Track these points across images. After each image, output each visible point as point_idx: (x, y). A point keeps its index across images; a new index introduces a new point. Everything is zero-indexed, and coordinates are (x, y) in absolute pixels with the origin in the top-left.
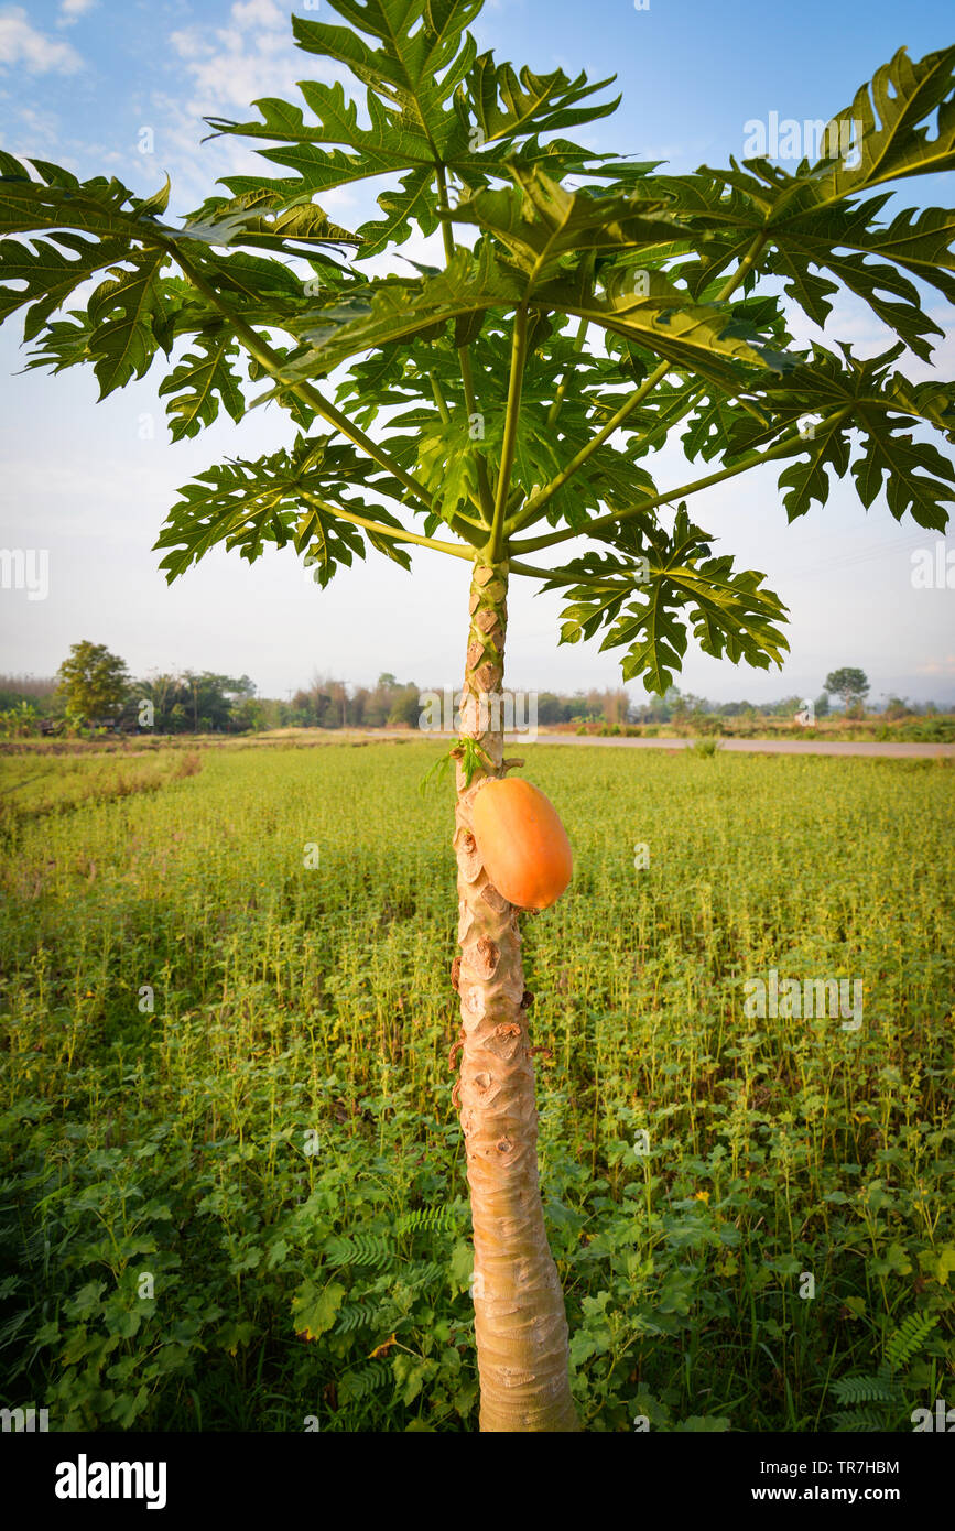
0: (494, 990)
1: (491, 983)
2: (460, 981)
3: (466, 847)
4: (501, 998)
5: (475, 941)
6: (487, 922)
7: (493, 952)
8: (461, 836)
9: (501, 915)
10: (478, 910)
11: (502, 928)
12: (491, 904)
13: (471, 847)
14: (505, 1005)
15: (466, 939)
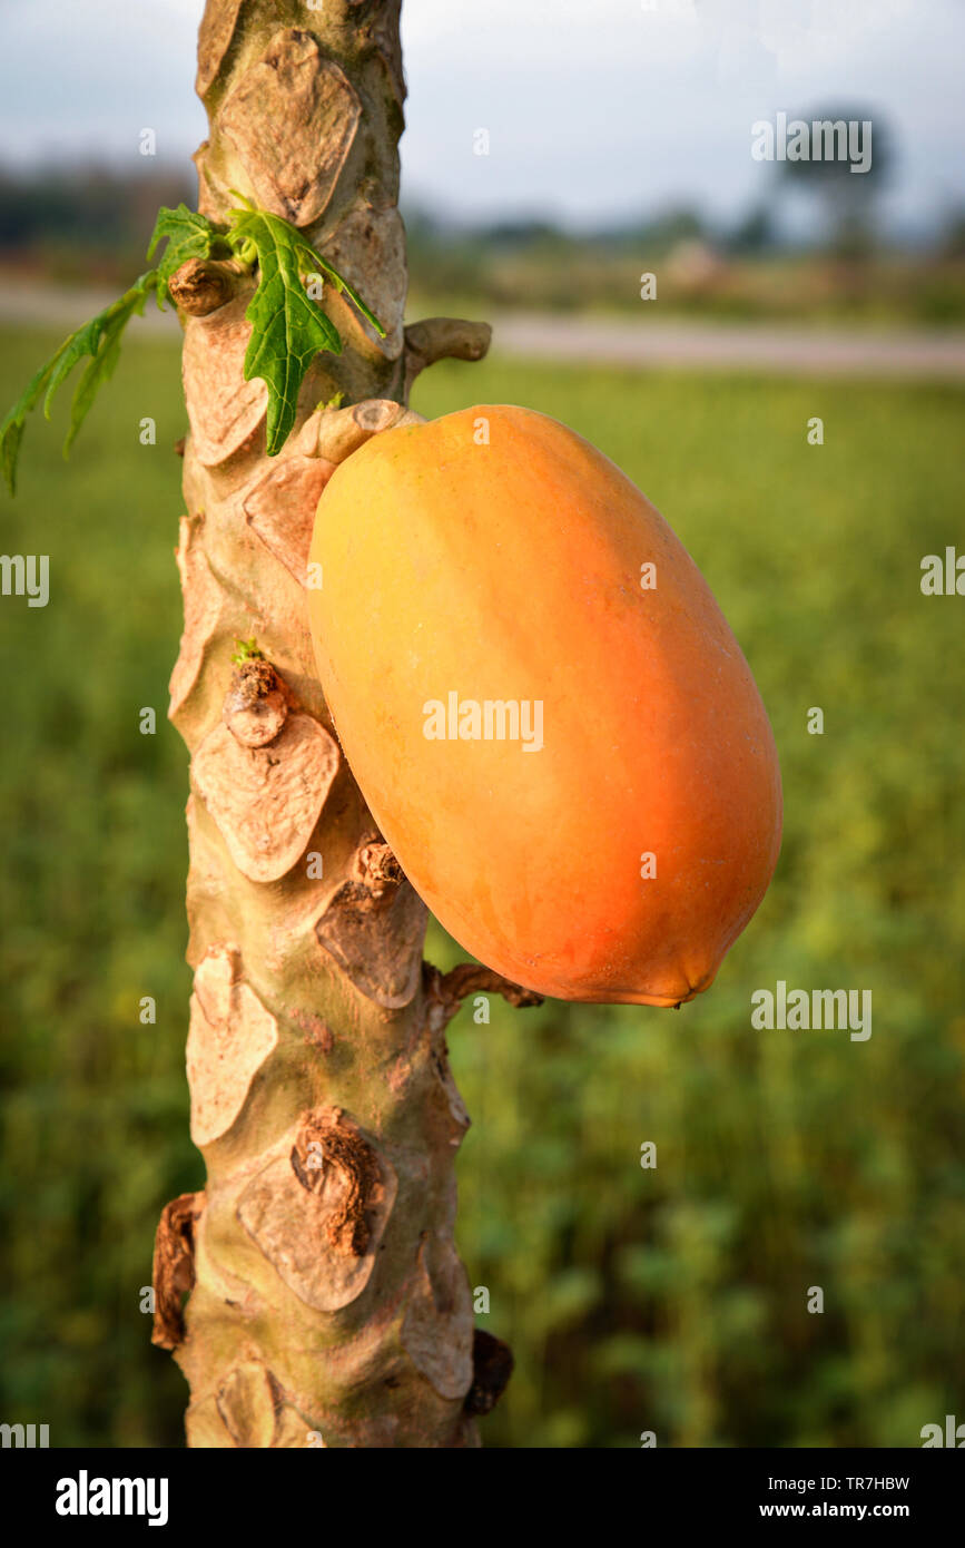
0: (361, 1352)
1: (352, 1320)
2: (198, 1308)
3: (244, 722)
4: (390, 1382)
5: (280, 1142)
6: (336, 1053)
7: (366, 1179)
8: (223, 672)
9: (398, 1017)
10: (298, 1002)
11: (401, 1073)
12: (357, 971)
13: (272, 722)
14: (404, 1412)
15: (238, 1134)
